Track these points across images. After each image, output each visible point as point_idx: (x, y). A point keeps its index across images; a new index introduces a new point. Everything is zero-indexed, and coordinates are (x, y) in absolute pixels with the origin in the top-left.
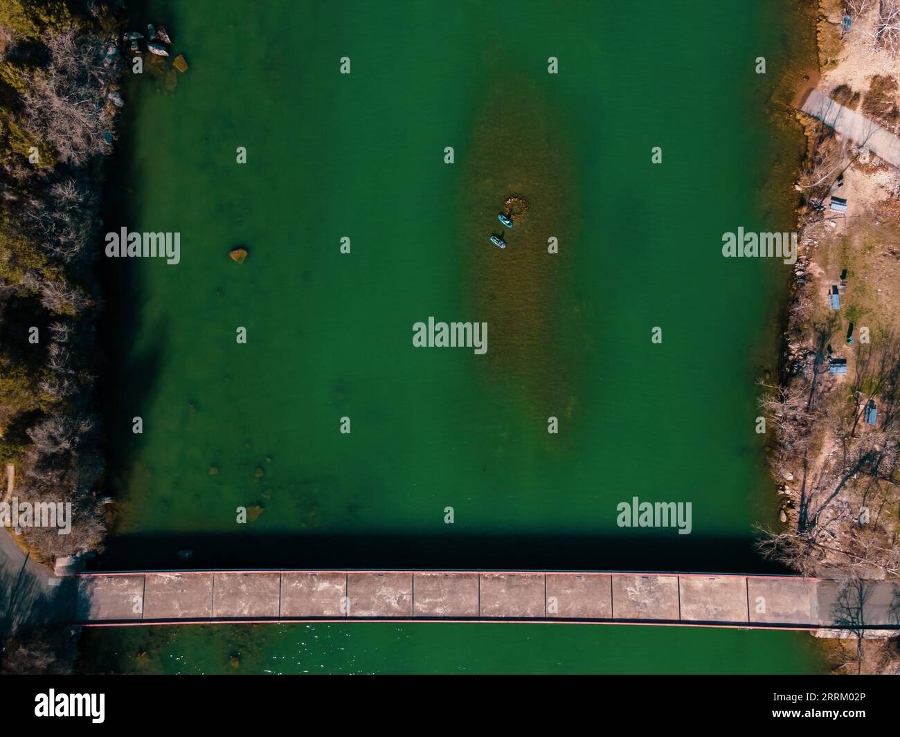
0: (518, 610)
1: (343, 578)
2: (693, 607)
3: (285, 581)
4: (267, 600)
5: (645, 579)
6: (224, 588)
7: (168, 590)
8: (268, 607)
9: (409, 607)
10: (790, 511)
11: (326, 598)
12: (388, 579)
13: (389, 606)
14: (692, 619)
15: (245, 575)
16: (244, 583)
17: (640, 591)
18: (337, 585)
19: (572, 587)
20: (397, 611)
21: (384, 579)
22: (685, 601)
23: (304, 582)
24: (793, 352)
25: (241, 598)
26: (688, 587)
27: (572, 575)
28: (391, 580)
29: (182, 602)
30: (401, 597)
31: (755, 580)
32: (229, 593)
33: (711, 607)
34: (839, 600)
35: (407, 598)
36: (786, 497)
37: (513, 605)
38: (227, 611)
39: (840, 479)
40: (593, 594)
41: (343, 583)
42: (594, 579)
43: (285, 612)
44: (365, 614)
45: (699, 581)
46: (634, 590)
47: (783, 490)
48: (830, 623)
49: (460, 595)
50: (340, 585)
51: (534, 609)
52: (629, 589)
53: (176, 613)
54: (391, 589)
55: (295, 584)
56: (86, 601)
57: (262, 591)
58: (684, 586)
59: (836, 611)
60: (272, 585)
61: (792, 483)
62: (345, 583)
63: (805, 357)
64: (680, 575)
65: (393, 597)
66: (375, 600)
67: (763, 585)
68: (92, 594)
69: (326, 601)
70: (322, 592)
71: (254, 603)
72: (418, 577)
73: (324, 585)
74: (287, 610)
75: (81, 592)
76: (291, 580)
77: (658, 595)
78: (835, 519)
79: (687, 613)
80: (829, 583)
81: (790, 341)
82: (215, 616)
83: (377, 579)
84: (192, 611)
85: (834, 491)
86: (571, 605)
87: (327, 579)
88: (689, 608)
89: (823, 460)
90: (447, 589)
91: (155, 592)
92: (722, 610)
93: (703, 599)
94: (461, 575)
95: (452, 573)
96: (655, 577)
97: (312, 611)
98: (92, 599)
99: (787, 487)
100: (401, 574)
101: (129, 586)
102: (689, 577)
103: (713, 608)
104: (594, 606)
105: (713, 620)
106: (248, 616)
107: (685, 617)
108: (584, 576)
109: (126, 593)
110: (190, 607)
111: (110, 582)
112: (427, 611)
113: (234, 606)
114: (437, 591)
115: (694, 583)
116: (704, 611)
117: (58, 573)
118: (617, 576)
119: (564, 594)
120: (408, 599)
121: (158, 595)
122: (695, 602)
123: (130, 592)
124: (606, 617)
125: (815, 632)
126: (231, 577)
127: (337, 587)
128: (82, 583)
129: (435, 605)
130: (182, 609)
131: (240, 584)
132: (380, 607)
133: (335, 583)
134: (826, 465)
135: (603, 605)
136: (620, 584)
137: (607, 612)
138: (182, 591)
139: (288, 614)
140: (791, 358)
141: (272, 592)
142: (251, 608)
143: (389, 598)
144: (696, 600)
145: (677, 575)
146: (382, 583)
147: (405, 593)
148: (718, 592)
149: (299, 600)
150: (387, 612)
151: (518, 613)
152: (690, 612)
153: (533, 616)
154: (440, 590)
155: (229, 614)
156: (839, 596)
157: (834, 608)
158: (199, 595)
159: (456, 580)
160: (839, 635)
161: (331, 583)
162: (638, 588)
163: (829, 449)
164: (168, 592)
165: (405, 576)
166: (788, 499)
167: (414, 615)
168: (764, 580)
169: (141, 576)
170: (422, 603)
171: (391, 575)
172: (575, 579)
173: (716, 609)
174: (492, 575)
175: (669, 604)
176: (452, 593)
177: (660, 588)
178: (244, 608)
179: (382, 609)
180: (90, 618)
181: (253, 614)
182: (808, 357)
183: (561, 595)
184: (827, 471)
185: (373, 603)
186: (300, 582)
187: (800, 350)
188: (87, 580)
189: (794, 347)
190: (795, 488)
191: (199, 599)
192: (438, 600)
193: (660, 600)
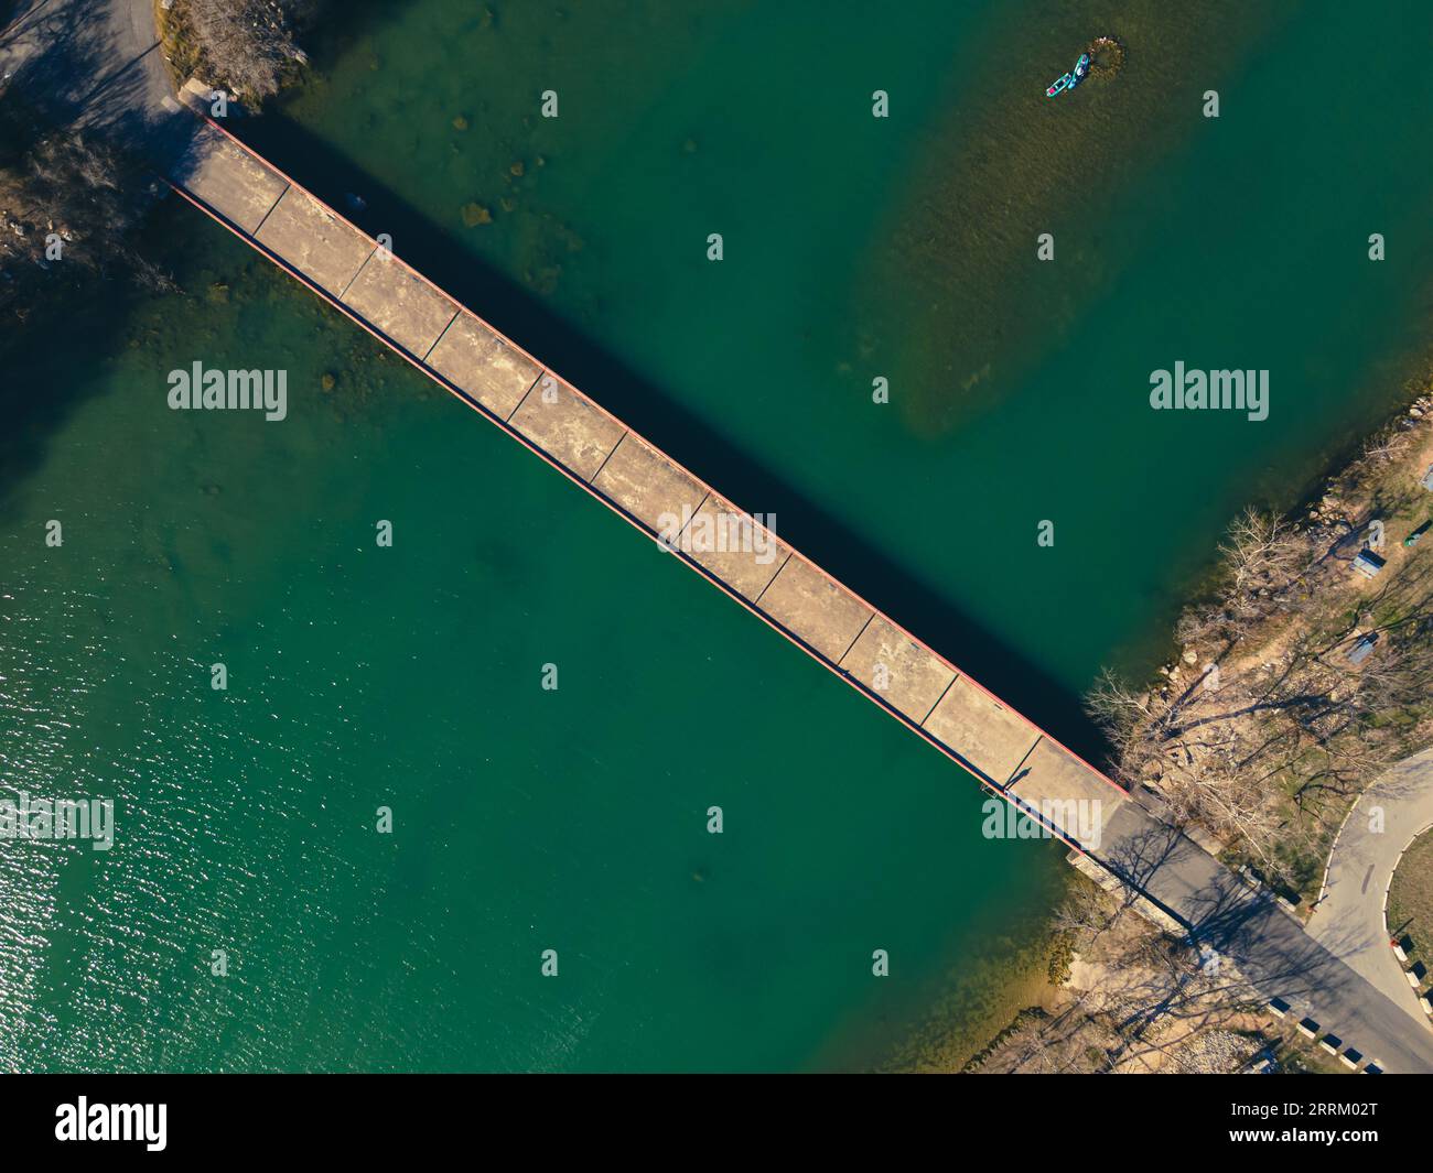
0: (726, 570)
1: (536, 373)
2: (949, 723)
3: (460, 323)
4: (421, 330)
5: (913, 648)
6: (378, 275)
7: (306, 225)
8: (415, 339)
9: (593, 469)
10: (1159, 701)
11: (498, 382)
12: (590, 416)
13: (568, 449)
14: (936, 735)
15: (415, 278)
16: (407, 287)
17: (897, 659)
18: (523, 375)
19: (814, 592)
20: (574, 464)
21: (586, 412)
22: (944, 709)
23: (483, 341)
24: (1323, 509)
25: (390, 303)
26: (960, 696)
27: (825, 577)
28: (594, 420)
29: (314, 252)
30: (592, 449)
31: (1051, 745)
32: (380, 286)
33: (971, 738)
34: (1134, 839)
35: (599, 457)
36: (1166, 681)
37: (726, 561)
38: (363, 307)
39: (1254, 701)
40: (834, 620)
41: (531, 379)
42: (850, 603)
43: (433, 361)
44: (533, 437)
45: (979, 698)
46: (889, 651)
47: (1170, 670)
48: (1102, 857)
49: (668, 501)
50: (526, 379)
51: (747, 585)
52: (884, 646)
53: (297, 261)
54: (585, 430)
55: (468, 336)
56: (194, 159)
57: (423, 314)
58: (956, 691)
59: (1121, 850)
60: (441, 317)
61: (1189, 667)
62: (534, 381)
63: (1334, 524)
64: (962, 673)
65: (582, 442)
66: (557, 430)
67: (1056, 757)
68: (208, 155)
69: (496, 387)
70: (497, 370)
71: (403, 321)
72: (630, 440)
73: (504, 364)
74: (437, 360)
75: (197, 144)
76: (468, 327)
77: (916, 679)
78: (1206, 745)
79: (936, 724)
80: (1140, 810)
81: (1329, 493)
82: (344, 301)
83: (577, 405)
84: (319, 274)
85: (1234, 711)
86: (796, 613)
87: (514, 359)
88: (942, 721)
89: (1251, 666)
90: (656, 482)
91: (288, 214)
92: (982, 751)
93: (968, 722)
94: (687, 477)
95: (677, 466)
96: (929, 655)
97: (468, 384)
98: (203, 162)
99: (1177, 669)
100: (611, 421)
101: (261, 183)
102: (971, 685)
103: (972, 741)
104: (826, 634)
105: (962, 755)
106: (385, 332)
107: (928, 727)
108: (841, 589)
109: (253, 189)
110: (320, 266)
111: (241, 159)
112: (612, 490)
113: (375, 306)
114: (642, 475)
115: (972, 696)
116: (959, 736)
117: (183, 97)
118: (881, 619)
119: (799, 594)
120: (598, 459)
121: (290, 221)
122: (955, 719)
123: (258, 190)
124: (830, 658)
125: (1075, 856)
126: (395, 269)
127: (520, 378)
128: (204, 133)
129: (628, 490)
130: (308, 262)
131: (400, 285)
132: (557, 442)
133: (520, 372)
134: (1251, 674)
135: (838, 642)
136: (877, 632)
137: (836, 653)
138: (324, 240)
139: (435, 366)
140: (1313, 514)
141: (434, 324)
142: (393, 325)
143: (576, 440)
144: (958, 717)
145: (958, 671)
146: (581, 414)
147: (601, 448)
148: (993, 727)
149: (461, 360)
150: (561, 455)
151: (724, 575)
152: (939, 727)
153: (740, 592)
154: (646, 477)
155: (361, 312)
156: (1139, 833)
157: (1121, 843)
158: (340, 261)
159: (676, 479)
160: (1103, 880)
161: (515, 368)
162: (897, 652)
163: (1270, 656)
164: (306, 228)
165: (615, 428)
166: (1167, 685)
167: (592, 484)
168: (1060, 753)
169: (285, 181)
170: (612, 476)
171: (599, 413)
172: (825, 586)
173: (974, 745)
174: (725, 505)
175: (921, 699)
176: (660, 491)
177: (925, 672)
178: (386, 318)
179: (558, 446)
180: (186, 184)
181: (392, 334)
182: (1338, 526)
183: (793, 590)
184: (1244, 682)
185: (552, 431)
186: (477, 337)
187: (1334, 511)
188: (214, 134)
189: (1328, 503)
190: (1187, 677)
191: (338, 265)
192: (636, 487)
193: (914, 685)
